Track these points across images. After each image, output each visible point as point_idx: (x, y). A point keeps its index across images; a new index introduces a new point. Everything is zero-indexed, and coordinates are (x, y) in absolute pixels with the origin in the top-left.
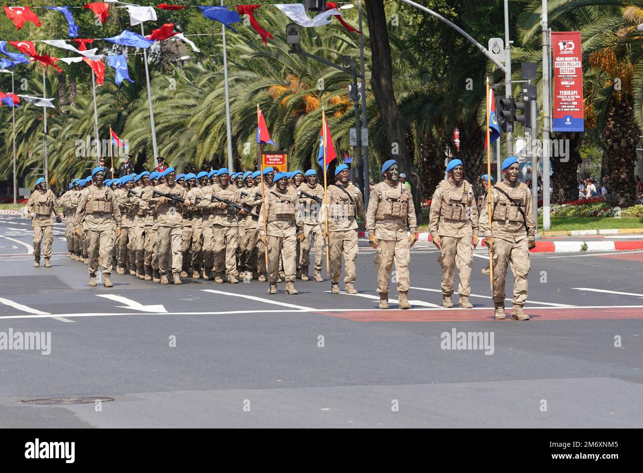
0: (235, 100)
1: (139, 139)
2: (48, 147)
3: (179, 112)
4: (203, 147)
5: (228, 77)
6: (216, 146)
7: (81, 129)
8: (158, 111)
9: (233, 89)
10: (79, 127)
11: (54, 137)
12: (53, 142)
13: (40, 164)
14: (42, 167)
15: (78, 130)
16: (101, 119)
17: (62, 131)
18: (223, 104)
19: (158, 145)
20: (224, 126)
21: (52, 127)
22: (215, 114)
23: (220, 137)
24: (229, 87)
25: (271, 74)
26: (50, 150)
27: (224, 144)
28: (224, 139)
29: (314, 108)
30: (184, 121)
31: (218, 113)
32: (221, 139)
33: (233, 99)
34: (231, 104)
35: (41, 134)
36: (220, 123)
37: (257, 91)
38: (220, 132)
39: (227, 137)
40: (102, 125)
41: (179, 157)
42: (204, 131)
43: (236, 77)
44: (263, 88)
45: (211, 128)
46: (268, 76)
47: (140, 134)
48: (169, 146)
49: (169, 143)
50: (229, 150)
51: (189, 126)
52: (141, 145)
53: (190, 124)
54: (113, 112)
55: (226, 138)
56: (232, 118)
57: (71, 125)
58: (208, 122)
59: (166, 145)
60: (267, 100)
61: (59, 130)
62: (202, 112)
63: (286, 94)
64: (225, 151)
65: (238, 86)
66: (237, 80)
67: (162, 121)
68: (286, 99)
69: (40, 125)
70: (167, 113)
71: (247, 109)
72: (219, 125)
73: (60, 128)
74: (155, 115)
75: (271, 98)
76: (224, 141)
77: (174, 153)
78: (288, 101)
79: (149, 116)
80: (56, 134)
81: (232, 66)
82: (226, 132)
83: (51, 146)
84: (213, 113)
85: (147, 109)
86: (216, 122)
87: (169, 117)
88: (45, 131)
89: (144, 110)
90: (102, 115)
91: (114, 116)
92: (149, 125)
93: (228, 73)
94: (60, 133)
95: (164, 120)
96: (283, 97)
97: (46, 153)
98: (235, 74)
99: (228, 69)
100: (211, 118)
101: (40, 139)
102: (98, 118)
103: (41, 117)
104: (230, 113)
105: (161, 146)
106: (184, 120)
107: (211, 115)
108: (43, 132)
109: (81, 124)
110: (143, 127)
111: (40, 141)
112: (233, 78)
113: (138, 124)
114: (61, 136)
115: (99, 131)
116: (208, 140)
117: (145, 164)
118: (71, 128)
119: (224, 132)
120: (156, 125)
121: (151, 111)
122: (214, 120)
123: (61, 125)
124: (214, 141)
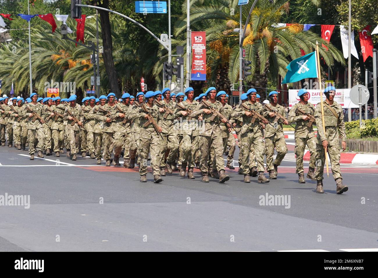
0: (34, 62)
5: (31, 50)
9: (33, 55)
18: (28, 63)
20: (28, 74)
22: (24, 68)
23: (27, 79)
24: (31, 54)
25: (52, 49)
29: (73, 67)
31: (26, 67)
33: (33, 61)
34: (32, 63)
37: (45, 58)
43: (35, 50)
44: (48, 56)
46: (51, 50)
50: (31, 86)
55: (29, 80)
56: (33, 70)
60: (50, 61)
63: (59, 59)
64: (29, 86)
65: (36, 55)
66: (35, 52)
68: (59, 61)
71: (40, 65)
72: (26, 73)
75: (52, 60)
76: (29, 81)
78: (60, 62)
81: (33, 45)
82: (29, 77)
93: (31, 48)
96: (57, 60)
98: (34, 49)
99: (31, 46)
104: (32, 68)
112: (34, 51)
119: (28, 77)
122: (24, 71)
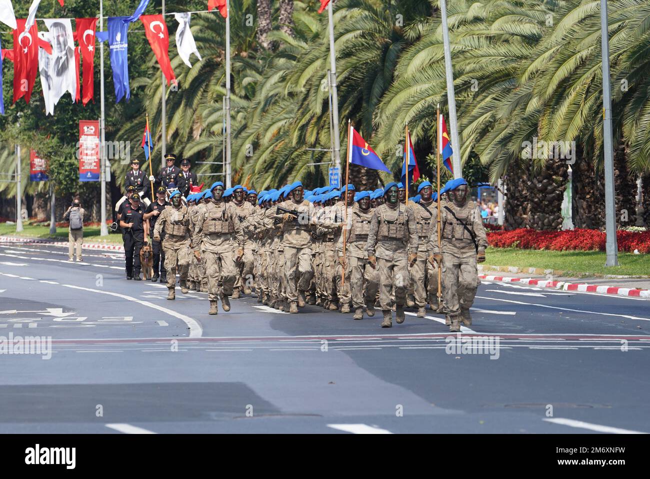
1: (419, 106)
2: (233, 118)
3: (503, 49)
4: (550, 123)
6: (578, 121)
7: (303, 81)
8: (459, 47)
10: (299, 77)
11: (246, 97)
12: (243, 108)
13: (215, 153)
14: (220, 158)
15: (297, 82)
16: (343, 62)
17: (263, 85)
19: (459, 118)
21: (246, 76)
26: (237, 125)
27: (594, 118)
28: (595, 107)
30: (515, 68)
32: (590, 109)
35: (219, 88)
36: (588, 74)
38: (588, 92)
39: (602, 103)
40: (345, 74)
41: (500, 142)
42: (556, 91)
45: (571, 86)
47: (423, 96)
48: (481, 119)
49: (483, 114)
51: (524, 78)
52: (424, 117)
53: (526, 75)
54: (368, 48)
57: (281, 73)
58: (562, 73)
59: (476, 118)
61: (256, 83)
62: (551, 51)
67: (468, 68)
69: (218, 73)
70: (480, 52)
73: (259, 78)
74: (454, 56)
77: (490, 135)
79: (443, 58)
80: (250, 93)
83: (240, 114)
84: (574, 54)
85: (440, 43)
86: (579, 72)
87: (484, 60)
88: (228, 85)
89: (432, 44)
90: (346, 54)
91: (370, 56)
92: (442, 75)
94: (258, 88)
95: (472, 66)
97: (229, 131)
100: (571, 64)
101: (216, 101)
102: (338, 59)
103: (220, 56)
105: (465, 121)
106: (514, 65)
107: (569, 57)
108: (224, 86)
109: (303, 71)
110: (428, 79)
111: (217, 105)
113: (418, 75)
114: (261, 96)
115: (338, 87)
116: (564, 109)
117: (432, 157)
118: (283, 79)
120: (455, 77)
121: (446, 46)
123: (260, 73)
124: (574, 112)
